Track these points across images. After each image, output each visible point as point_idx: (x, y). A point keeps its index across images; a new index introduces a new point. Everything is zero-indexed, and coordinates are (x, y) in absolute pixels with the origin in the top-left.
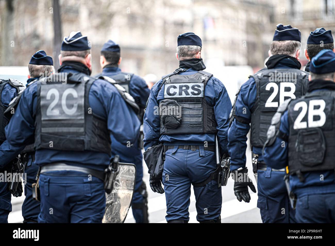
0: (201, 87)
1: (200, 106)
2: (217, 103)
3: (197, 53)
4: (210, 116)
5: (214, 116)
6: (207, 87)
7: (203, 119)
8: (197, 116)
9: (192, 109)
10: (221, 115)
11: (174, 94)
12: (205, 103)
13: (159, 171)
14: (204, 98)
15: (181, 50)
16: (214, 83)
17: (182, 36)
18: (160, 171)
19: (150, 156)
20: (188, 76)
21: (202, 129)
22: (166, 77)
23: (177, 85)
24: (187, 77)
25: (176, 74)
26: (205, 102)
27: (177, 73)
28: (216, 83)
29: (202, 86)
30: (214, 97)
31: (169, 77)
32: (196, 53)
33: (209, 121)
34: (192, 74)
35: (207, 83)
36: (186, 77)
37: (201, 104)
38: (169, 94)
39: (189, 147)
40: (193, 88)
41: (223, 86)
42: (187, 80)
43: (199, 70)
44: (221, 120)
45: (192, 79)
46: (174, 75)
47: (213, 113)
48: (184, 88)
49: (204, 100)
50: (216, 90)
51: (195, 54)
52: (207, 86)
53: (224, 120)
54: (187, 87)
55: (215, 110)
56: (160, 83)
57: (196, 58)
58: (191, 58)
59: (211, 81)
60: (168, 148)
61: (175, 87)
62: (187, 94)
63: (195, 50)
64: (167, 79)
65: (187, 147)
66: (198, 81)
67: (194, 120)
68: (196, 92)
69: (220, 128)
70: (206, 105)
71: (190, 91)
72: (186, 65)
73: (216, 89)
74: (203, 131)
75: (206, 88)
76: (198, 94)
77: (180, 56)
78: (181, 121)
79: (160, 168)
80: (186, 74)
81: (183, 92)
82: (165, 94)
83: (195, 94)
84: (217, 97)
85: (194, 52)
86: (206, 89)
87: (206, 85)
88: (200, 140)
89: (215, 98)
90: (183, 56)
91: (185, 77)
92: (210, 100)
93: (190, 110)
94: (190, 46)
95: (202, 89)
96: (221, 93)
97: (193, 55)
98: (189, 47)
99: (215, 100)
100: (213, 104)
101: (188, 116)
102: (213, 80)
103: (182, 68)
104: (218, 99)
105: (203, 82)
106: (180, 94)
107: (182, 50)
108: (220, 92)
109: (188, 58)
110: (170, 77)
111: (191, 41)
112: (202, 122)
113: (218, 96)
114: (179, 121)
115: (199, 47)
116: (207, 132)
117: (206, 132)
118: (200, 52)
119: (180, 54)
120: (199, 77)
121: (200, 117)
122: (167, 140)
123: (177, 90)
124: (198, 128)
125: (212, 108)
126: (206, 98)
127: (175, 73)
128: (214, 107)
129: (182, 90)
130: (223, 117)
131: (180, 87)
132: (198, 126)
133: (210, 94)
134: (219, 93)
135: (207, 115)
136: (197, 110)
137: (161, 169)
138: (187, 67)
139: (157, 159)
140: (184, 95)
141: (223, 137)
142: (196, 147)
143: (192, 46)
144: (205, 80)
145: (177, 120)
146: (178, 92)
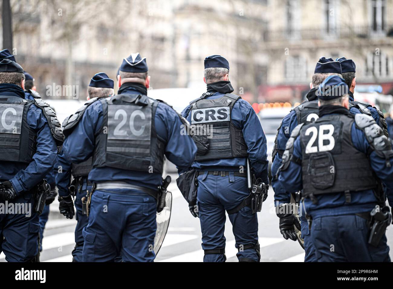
0: (226, 111)
1: (227, 130)
2: (245, 125)
3: (225, 76)
4: (238, 139)
5: (243, 139)
6: (234, 111)
7: (231, 143)
8: (225, 140)
9: (219, 134)
10: (250, 138)
11: (201, 119)
12: (233, 127)
13: (192, 198)
14: (231, 122)
15: (208, 72)
16: (240, 105)
17: (209, 58)
18: (194, 197)
19: (182, 182)
20: (214, 100)
21: (231, 154)
22: (193, 103)
23: (204, 110)
24: (214, 101)
25: (202, 99)
27: (204, 97)
28: (243, 105)
29: (228, 110)
30: (241, 120)
31: (196, 102)
32: (223, 75)
33: (238, 145)
34: (218, 98)
36: (212, 101)
37: (228, 128)
38: (196, 120)
39: (218, 172)
40: (219, 112)
41: (251, 108)
42: (213, 105)
43: (226, 93)
44: (250, 143)
45: (218, 103)
46: (201, 100)
47: (242, 137)
48: (210, 113)
49: (231, 124)
50: (243, 113)
51: (223, 76)
52: (234, 109)
53: (253, 143)
54: (213, 112)
55: (244, 133)
56: (187, 109)
57: (224, 80)
58: (219, 81)
59: (237, 104)
60: (199, 173)
61: (201, 113)
62: (214, 118)
63: (223, 72)
64: (194, 105)
66: (224, 105)
67: (221, 145)
68: (222, 116)
69: (250, 151)
70: (233, 128)
71: (216, 115)
72: (213, 88)
73: (243, 111)
74: (232, 156)
76: (224, 118)
77: (207, 79)
78: (209, 147)
79: (193, 194)
80: (213, 98)
81: (210, 117)
82: (191, 120)
83: (221, 118)
85: (221, 74)
87: (232, 109)
88: (228, 164)
89: (242, 121)
90: (210, 79)
91: (211, 102)
92: (238, 124)
94: (217, 68)
95: (228, 113)
96: (248, 115)
97: (220, 77)
98: (216, 70)
99: (243, 123)
100: (241, 127)
101: (216, 141)
102: (240, 103)
103: (209, 91)
104: (245, 122)
105: (228, 105)
106: (207, 119)
107: (210, 73)
108: (247, 114)
109: (216, 81)
110: (197, 103)
111: (217, 63)
112: (231, 147)
113: (245, 118)
114: (206, 147)
115: (226, 70)
116: (236, 156)
117: (235, 156)
118: (227, 74)
119: (207, 76)
120: (226, 100)
121: (228, 141)
122: (198, 167)
123: (203, 116)
124: (227, 152)
125: (241, 131)
126: (233, 122)
127: (202, 98)
128: (243, 130)
129: (208, 115)
130: (252, 139)
131: (207, 112)
132: (227, 151)
133: (236, 117)
134: (246, 116)
135: (235, 138)
136: (225, 134)
137: (194, 196)
138: (214, 91)
139: (190, 185)
140: (210, 120)
141: (254, 160)
142: (226, 173)
143: (219, 68)
144: (231, 103)
145: (205, 146)
146: (204, 117)
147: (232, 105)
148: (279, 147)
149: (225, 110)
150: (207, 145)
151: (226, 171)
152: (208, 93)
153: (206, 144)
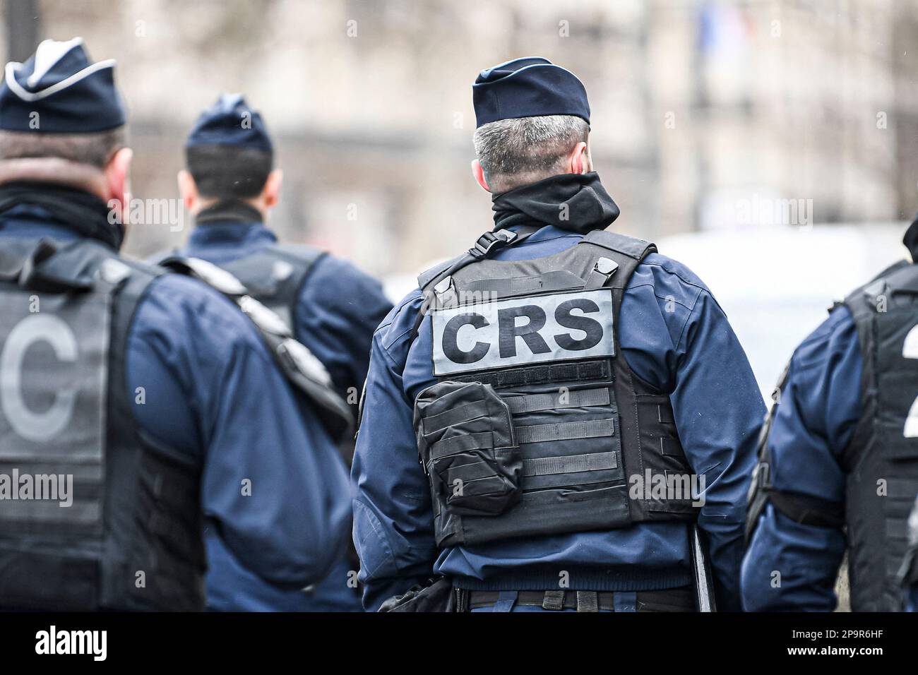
0: (597, 310)
1: (603, 396)
2: (682, 374)
3: (571, 151)
4: (654, 439)
5: (673, 437)
6: (630, 308)
7: (623, 458)
8: (595, 444)
9: (567, 418)
10: (708, 433)
11: (481, 351)
12: (626, 382)
14: (620, 359)
15: (494, 142)
16: (659, 284)
17: (493, 77)
20: (536, 262)
21: (622, 506)
22: (437, 277)
23: (489, 311)
24: (534, 267)
25: (479, 259)
26: (627, 377)
27: (485, 251)
28: (668, 281)
29: (604, 304)
30: (666, 349)
31: (452, 274)
32: (562, 148)
33: (652, 466)
34: (555, 252)
35: (626, 288)
36: (529, 270)
37: (609, 386)
39: (565, 597)
40: (563, 316)
41: (706, 294)
42: (533, 283)
43: (585, 230)
44: (709, 453)
45: (555, 276)
46: (473, 264)
47: (668, 426)
48: (521, 322)
49: (619, 370)
50: (673, 317)
51: (562, 155)
52: (628, 301)
53: (722, 454)
54: (537, 316)
55: (678, 408)
56: (411, 308)
57: (569, 171)
58: (546, 175)
59: (644, 279)
60: (473, 600)
61: (478, 321)
62: (540, 347)
63: (561, 135)
64: (442, 286)
65: (557, 597)
66: (584, 282)
67: (576, 467)
68: (579, 335)
69: (710, 492)
70: (630, 389)
71: (550, 330)
72: (524, 208)
73: (670, 308)
74: (628, 513)
75: (624, 311)
76: (588, 344)
77: (492, 173)
78: (521, 478)
80: (530, 256)
81: (520, 342)
82: (435, 358)
83: (575, 345)
84: (680, 346)
85: (554, 146)
86: (626, 316)
87: (622, 299)
88: (610, 556)
89: (669, 353)
90: (507, 171)
91: (524, 271)
92: (649, 366)
93: (557, 420)
94: (535, 119)
95: (604, 318)
96: (696, 327)
97: (551, 160)
98: (528, 127)
99: (673, 363)
100: (664, 381)
101: (552, 448)
102: (654, 270)
103: (506, 226)
104: (684, 359)
105: (605, 285)
106: (507, 351)
107: (501, 143)
108: (691, 321)
109: (531, 177)
110: (456, 277)
111: (533, 95)
112: (621, 473)
113: (684, 342)
114: (509, 478)
115: (577, 122)
116: (648, 516)
117: (642, 518)
118: (582, 144)
119: (491, 160)
120: (590, 262)
121: (608, 449)
122: (467, 572)
123: (491, 336)
124: (606, 499)
125: (663, 400)
126: (629, 359)
127: (478, 254)
128: (673, 396)
129: (514, 332)
130: (718, 437)
131: (506, 319)
132: (604, 494)
133: (642, 337)
134: (687, 329)
135: (642, 436)
136: (591, 415)
138: (531, 221)
140: (524, 355)
141: (725, 534)
142: (601, 600)
143: (544, 121)
144: (615, 273)
145: (502, 474)
146: (494, 343)
147: (621, 281)
148: (778, 477)
149: (590, 307)
150: (511, 471)
151: (599, 592)
152: (503, 232)
153: (509, 463)
